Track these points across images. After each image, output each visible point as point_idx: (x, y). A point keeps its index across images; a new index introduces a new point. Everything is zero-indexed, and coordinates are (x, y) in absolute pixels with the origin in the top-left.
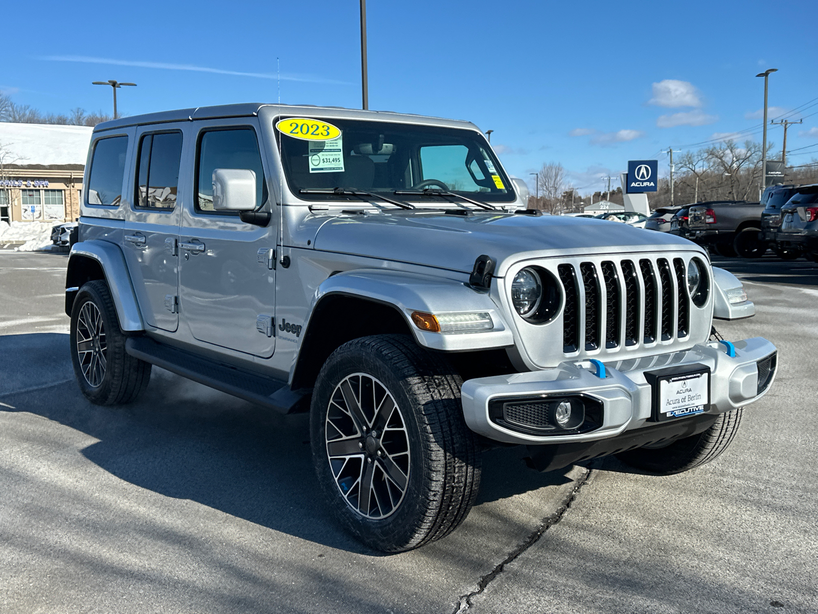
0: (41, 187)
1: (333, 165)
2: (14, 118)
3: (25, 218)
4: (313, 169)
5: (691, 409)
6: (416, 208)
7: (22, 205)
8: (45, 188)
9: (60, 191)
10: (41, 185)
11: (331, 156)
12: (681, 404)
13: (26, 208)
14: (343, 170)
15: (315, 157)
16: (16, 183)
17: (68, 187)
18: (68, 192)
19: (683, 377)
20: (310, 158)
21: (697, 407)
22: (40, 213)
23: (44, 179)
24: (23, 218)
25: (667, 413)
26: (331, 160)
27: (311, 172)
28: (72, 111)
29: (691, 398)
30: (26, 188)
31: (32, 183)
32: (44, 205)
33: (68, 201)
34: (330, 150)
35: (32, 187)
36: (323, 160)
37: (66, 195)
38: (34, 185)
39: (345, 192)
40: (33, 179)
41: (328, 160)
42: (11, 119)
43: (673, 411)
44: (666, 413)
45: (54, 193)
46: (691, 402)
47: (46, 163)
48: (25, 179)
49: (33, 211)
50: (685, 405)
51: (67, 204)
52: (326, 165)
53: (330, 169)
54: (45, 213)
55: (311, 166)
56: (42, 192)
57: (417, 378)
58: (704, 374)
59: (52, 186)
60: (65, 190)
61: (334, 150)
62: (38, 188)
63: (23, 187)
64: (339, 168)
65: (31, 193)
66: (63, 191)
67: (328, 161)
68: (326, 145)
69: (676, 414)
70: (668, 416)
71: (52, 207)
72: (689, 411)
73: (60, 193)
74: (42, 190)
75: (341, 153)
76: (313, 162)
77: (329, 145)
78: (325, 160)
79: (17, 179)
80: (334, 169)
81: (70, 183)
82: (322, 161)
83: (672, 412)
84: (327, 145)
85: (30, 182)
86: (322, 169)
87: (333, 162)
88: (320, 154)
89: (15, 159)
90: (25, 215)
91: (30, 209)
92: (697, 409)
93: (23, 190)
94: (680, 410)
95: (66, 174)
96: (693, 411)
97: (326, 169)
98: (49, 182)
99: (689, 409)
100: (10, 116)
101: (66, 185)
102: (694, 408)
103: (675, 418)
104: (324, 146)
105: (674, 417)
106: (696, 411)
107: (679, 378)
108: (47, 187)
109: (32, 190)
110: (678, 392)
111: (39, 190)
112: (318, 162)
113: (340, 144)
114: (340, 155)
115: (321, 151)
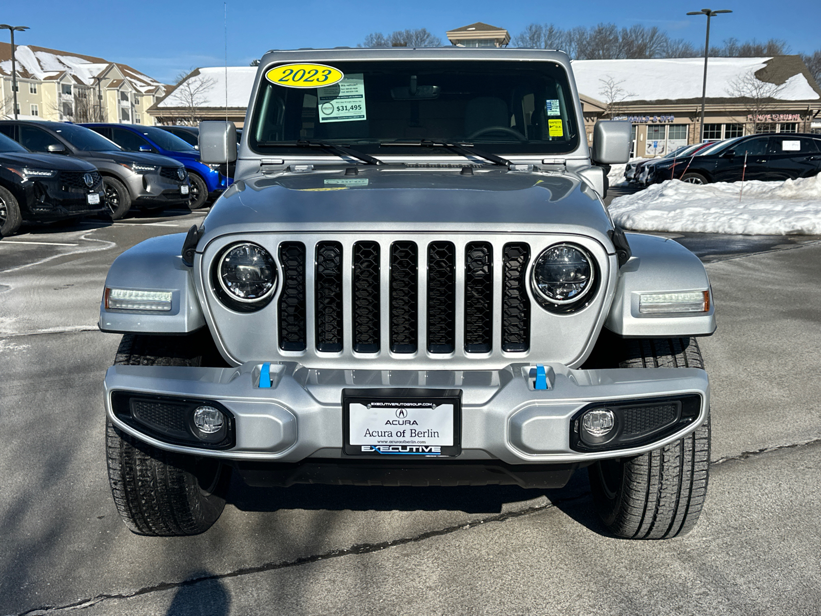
0: (667, 122)
1: (352, 113)
2: (668, 53)
3: (649, 153)
4: (323, 119)
6: (384, 162)
7: (647, 140)
8: (670, 123)
9: (685, 125)
10: (667, 120)
11: (348, 103)
12: (394, 438)
13: (650, 143)
14: (365, 119)
15: (327, 105)
16: (644, 119)
17: (693, 121)
18: (692, 127)
20: (320, 106)
22: (663, 148)
23: (670, 114)
24: (647, 154)
25: (362, 447)
26: (348, 108)
27: (321, 121)
28: (724, 41)
30: (652, 123)
31: (659, 118)
32: (668, 140)
33: (691, 136)
34: (348, 97)
35: (658, 123)
36: (338, 108)
37: (690, 130)
38: (660, 121)
39: (310, 145)
40: (659, 114)
41: (345, 108)
42: (664, 54)
43: (376, 446)
44: (360, 446)
45: (678, 127)
46: (415, 439)
47: (674, 98)
48: (652, 115)
49: (655, 146)
50: (404, 442)
51: (690, 139)
52: (343, 114)
53: (348, 117)
54: (668, 148)
55: (321, 115)
56: (667, 128)
57: (125, 355)
58: (446, 405)
59: (677, 121)
60: (689, 125)
61: (353, 97)
62: (663, 123)
63: (650, 123)
64: (360, 117)
65: (656, 128)
66: (688, 126)
68: (341, 91)
69: (381, 450)
70: (363, 450)
71: (676, 142)
72: (408, 450)
73: (684, 127)
74: (667, 125)
75: (364, 99)
76: (324, 110)
77: (346, 90)
78: (341, 108)
79: (645, 115)
80: (352, 117)
81: (696, 117)
82: (336, 110)
84: (343, 91)
85: (657, 118)
86: (336, 118)
87: (351, 110)
88: (334, 102)
89: (625, 96)
90: (649, 150)
91: (653, 145)
93: (650, 126)
94: (390, 446)
95: (691, 108)
97: (342, 117)
98: (675, 117)
99: (408, 448)
100: (664, 51)
101: (691, 119)
102: (421, 448)
103: (378, 455)
104: (339, 93)
108: (672, 121)
109: (657, 125)
110: (388, 422)
111: (664, 126)
112: (331, 111)
113: (361, 89)
114: (362, 102)
115: (335, 98)
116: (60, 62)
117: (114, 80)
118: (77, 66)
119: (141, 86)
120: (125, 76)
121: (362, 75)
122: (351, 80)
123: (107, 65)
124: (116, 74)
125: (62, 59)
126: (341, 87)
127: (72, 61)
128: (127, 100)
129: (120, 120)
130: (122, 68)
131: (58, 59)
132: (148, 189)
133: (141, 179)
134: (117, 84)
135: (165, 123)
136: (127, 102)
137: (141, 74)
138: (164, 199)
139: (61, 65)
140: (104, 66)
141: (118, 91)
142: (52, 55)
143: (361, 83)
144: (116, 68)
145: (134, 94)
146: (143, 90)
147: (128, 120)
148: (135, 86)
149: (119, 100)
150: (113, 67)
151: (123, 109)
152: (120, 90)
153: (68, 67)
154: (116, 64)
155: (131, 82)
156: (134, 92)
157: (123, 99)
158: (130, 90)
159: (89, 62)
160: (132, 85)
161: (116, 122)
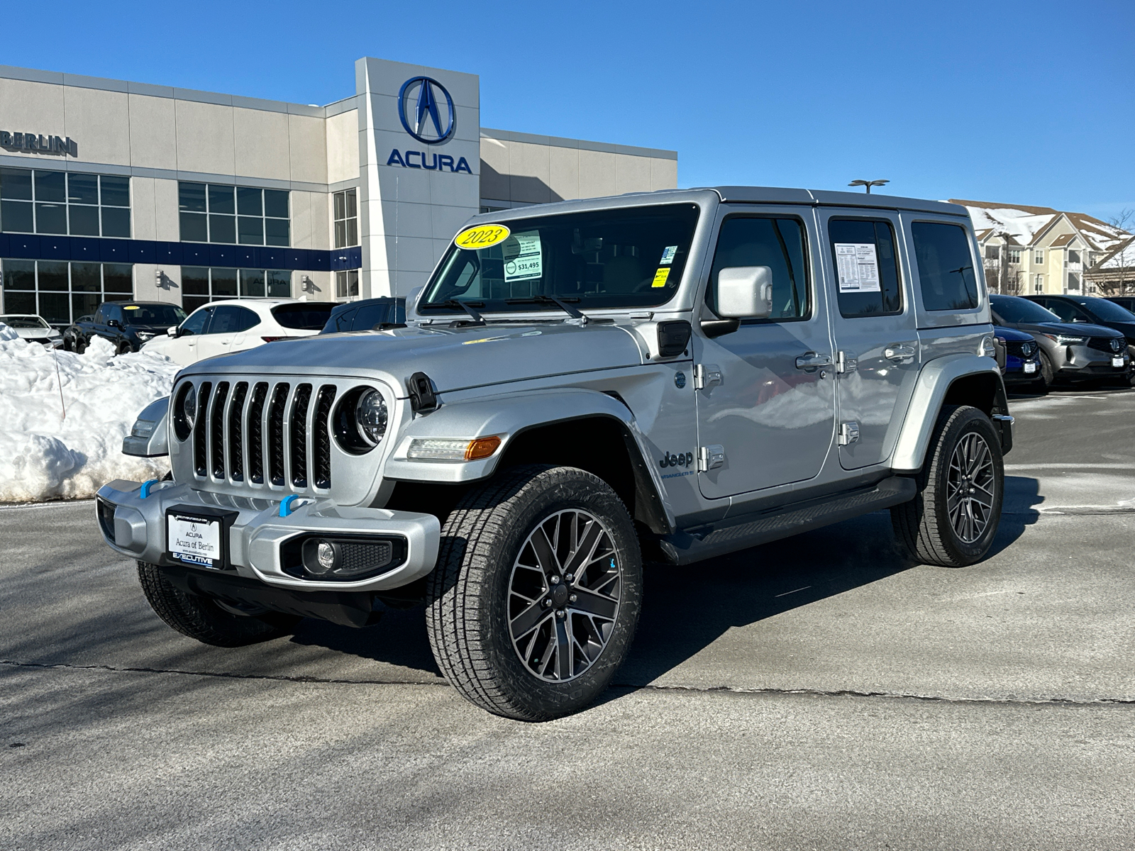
1: (531, 271)
4: (508, 278)
5: (199, 558)
11: (527, 261)
12: (191, 549)
14: (542, 276)
15: (511, 264)
19: (194, 519)
20: (505, 266)
21: (205, 558)
25: (174, 553)
26: (528, 266)
27: (506, 281)
29: (202, 547)
34: (528, 255)
36: (519, 266)
43: (180, 554)
44: (172, 553)
46: (202, 551)
50: (195, 553)
52: (524, 272)
53: (528, 276)
55: (506, 275)
58: (214, 522)
61: (531, 254)
64: (537, 275)
67: (525, 266)
68: (521, 249)
69: (183, 558)
70: (174, 557)
75: (540, 257)
76: (508, 270)
77: (525, 249)
78: (522, 267)
80: (531, 275)
82: (518, 268)
83: (178, 554)
84: (523, 249)
86: (519, 277)
87: (530, 268)
88: (516, 261)
92: (205, 562)
94: (188, 555)
96: (200, 562)
97: (522, 276)
99: (196, 558)
102: (202, 559)
103: (181, 562)
104: (520, 252)
105: (180, 560)
106: (203, 562)
107: (184, 517)
110: (188, 535)
112: (514, 270)
113: (538, 246)
114: (539, 259)
115: (517, 256)
116: (989, 217)
117: (1061, 236)
118: (1012, 221)
119: (1101, 241)
120: (1080, 229)
121: (537, 231)
122: (529, 237)
123: (1053, 216)
124: (1066, 226)
125: (991, 212)
126: (521, 246)
127: (1005, 215)
128: (1078, 261)
129: (1065, 290)
130: (1076, 219)
131: (987, 214)
132: (1072, 362)
133: (1065, 351)
134: (1065, 241)
135: (1110, 291)
136: (1077, 264)
137: (1105, 224)
138: (1089, 372)
139: (990, 221)
140: (1047, 218)
141: (1066, 249)
142: (979, 209)
143: (537, 240)
144: (1065, 220)
145: (1090, 252)
146: (1103, 246)
147: (1077, 288)
148: (1092, 241)
149: (1066, 262)
150: (1061, 218)
151: (1070, 274)
152: (1069, 249)
153: (999, 223)
154: (1066, 213)
155: (1086, 237)
156: (1090, 249)
157: (1071, 261)
158: (1083, 247)
159: (1030, 214)
160: (1088, 241)
161: (1060, 292)
